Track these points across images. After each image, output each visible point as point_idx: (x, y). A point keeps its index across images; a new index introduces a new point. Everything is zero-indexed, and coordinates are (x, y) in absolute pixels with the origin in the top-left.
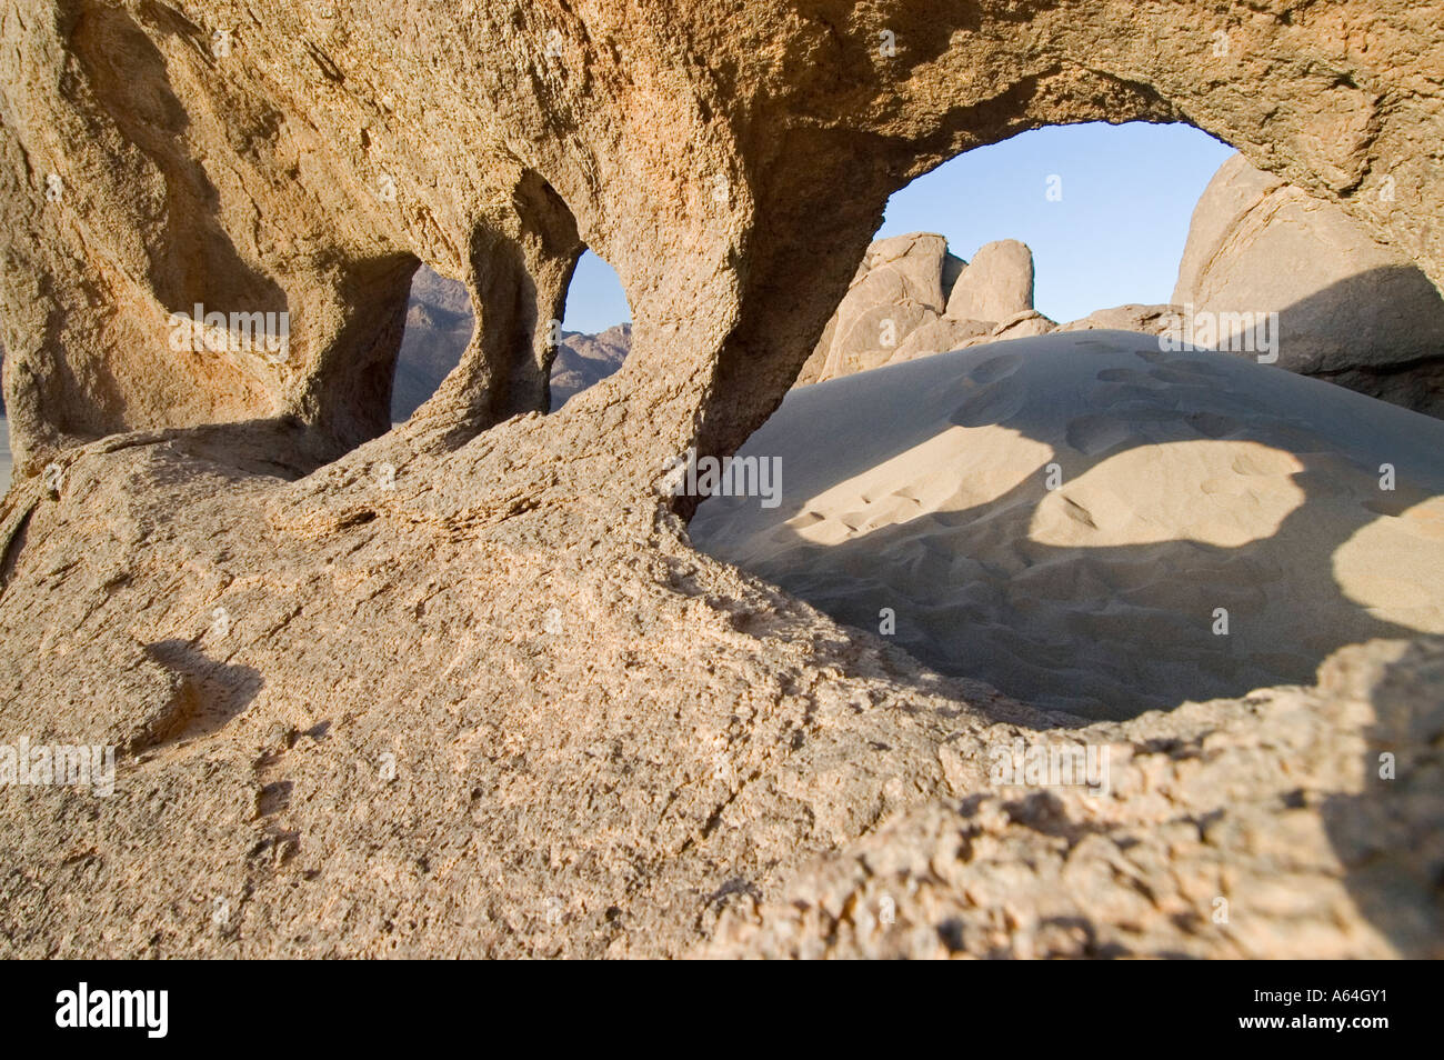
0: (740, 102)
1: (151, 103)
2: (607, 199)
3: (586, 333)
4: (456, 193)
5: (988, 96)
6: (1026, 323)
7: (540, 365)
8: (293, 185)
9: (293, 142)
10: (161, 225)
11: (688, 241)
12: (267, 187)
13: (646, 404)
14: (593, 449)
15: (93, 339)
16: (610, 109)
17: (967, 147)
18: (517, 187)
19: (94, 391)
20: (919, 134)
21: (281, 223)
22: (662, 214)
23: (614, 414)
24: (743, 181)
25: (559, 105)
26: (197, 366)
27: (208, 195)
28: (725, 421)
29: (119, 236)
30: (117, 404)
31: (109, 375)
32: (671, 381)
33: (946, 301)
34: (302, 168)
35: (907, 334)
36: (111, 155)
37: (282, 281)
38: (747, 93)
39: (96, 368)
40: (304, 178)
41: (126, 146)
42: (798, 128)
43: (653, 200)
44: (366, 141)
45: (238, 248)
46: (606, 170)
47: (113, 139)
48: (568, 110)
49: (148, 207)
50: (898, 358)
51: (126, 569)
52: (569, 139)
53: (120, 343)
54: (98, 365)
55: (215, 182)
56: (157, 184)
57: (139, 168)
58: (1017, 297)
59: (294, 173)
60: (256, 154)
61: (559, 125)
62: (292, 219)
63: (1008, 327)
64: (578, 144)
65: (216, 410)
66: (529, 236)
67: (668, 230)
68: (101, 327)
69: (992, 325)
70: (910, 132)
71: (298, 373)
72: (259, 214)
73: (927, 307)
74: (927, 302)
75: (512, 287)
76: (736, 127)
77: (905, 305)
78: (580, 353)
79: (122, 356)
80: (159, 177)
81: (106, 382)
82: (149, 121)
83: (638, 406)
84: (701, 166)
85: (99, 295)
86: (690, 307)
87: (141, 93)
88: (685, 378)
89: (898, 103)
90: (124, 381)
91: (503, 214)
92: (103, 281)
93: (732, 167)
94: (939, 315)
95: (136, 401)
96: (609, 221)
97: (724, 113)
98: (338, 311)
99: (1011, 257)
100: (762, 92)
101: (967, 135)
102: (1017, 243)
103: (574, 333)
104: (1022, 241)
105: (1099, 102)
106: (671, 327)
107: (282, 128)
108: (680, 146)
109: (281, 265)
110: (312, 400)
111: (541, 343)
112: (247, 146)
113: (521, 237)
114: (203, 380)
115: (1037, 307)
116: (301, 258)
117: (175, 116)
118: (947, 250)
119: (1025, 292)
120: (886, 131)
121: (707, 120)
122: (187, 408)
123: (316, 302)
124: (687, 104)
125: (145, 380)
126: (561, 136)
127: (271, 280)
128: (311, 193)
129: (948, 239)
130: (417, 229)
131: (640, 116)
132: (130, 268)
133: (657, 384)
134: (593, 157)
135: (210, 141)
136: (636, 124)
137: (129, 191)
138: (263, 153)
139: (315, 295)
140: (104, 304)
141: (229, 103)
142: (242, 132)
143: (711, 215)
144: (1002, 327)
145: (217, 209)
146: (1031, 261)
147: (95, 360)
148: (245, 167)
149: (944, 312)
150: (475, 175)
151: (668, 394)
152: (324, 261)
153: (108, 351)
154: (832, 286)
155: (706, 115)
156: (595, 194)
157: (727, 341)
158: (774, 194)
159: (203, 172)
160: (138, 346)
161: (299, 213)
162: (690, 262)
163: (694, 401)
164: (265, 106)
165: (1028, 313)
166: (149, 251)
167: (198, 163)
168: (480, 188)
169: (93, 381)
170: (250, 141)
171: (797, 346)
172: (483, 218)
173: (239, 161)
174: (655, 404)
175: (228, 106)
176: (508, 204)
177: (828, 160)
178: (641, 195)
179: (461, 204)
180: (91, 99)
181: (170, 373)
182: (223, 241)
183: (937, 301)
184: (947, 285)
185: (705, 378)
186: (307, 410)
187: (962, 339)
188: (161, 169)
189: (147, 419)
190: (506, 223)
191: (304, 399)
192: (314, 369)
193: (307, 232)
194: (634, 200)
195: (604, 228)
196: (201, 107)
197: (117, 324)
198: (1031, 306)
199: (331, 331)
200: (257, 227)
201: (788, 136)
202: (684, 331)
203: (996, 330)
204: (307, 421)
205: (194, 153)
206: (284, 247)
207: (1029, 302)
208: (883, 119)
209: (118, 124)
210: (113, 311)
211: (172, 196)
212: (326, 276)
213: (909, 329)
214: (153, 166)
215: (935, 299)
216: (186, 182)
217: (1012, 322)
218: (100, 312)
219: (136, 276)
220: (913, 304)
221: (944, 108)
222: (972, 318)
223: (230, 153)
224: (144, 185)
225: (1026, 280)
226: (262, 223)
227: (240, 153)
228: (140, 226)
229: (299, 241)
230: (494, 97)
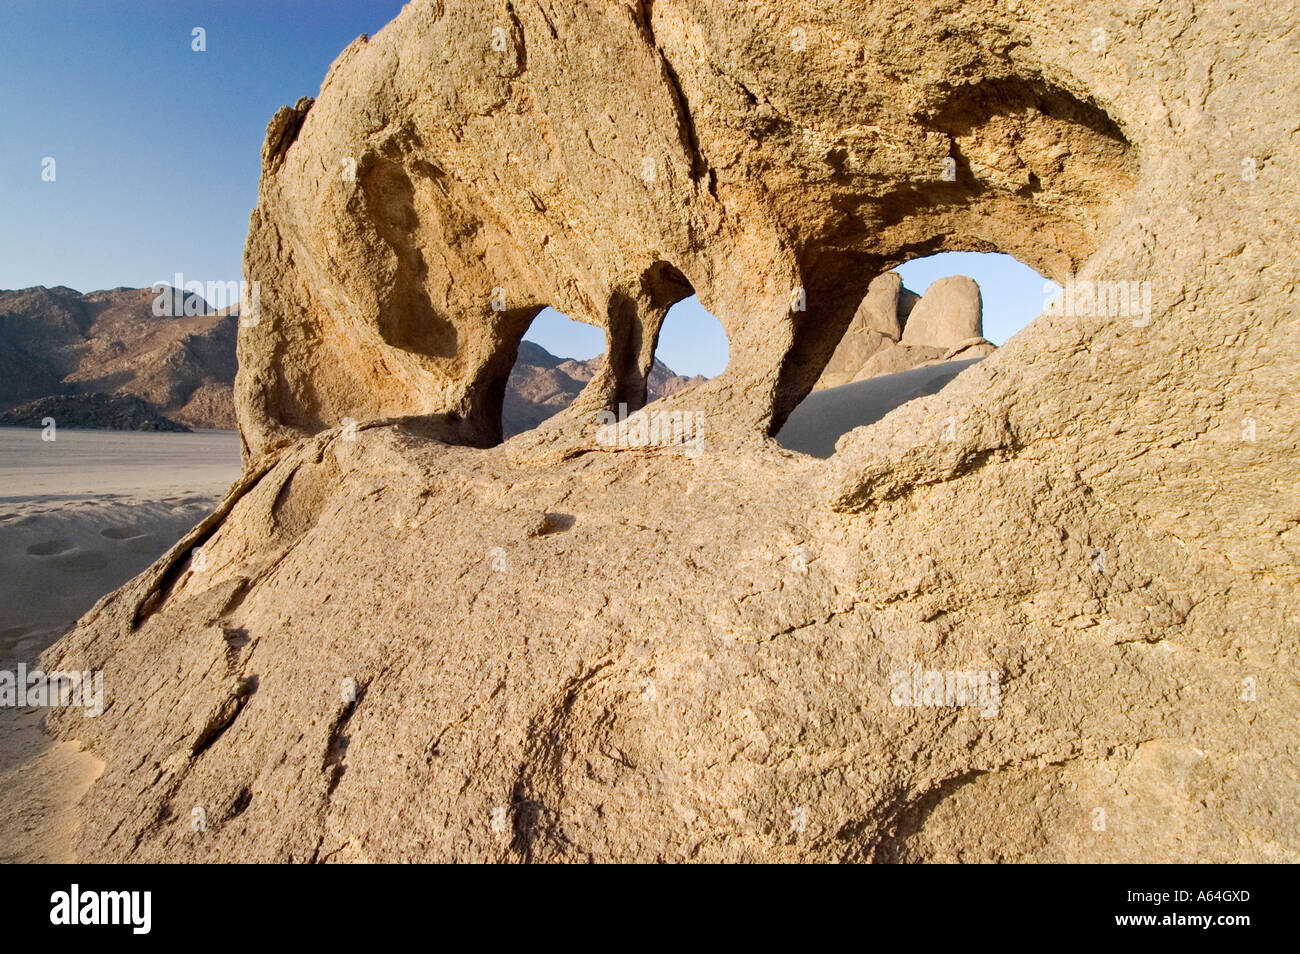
0: (800, 242)
1: (399, 215)
2: (717, 283)
3: (579, 360)
4: (604, 273)
5: (922, 240)
6: (974, 348)
7: (643, 374)
8: (479, 264)
9: (486, 238)
10: (389, 288)
11: (764, 304)
12: (462, 265)
13: (743, 389)
14: (717, 411)
15: (304, 361)
16: (728, 241)
17: (913, 258)
18: (646, 271)
19: (302, 396)
20: (888, 253)
21: (466, 287)
22: (749, 291)
23: (725, 394)
24: (798, 276)
25: (699, 238)
26: (373, 381)
27: (421, 268)
28: (785, 397)
29: (362, 295)
30: (316, 406)
31: (312, 385)
32: (756, 376)
33: (902, 330)
34: (487, 254)
35: (867, 358)
36: (368, 245)
37: (456, 323)
38: (803, 238)
39: (303, 381)
40: (486, 261)
41: (378, 240)
42: (827, 252)
43: (745, 284)
44: (546, 241)
45: (433, 302)
46: (718, 267)
47: (371, 236)
48: (703, 240)
49: (384, 277)
50: (859, 378)
51: (427, 488)
52: (700, 253)
53: (322, 363)
54: (305, 379)
55: (427, 261)
56: (392, 262)
57: (383, 253)
58: (967, 326)
59: (481, 257)
60: (460, 246)
61: (696, 246)
62: (474, 284)
63: (958, 352)
64: (705, 256)
65: (381, 411)
66: (643, 297)
67: (752, 299)
68: (310, 352)
69: (945, 351)
70: (884, 252)
71: (456, 384)
72: (453, 281)
73: (885, 335)
74: (885, 331)
75: (628, 327)
76: (796, 253)
77: (865, 333)
78: (573, 376)
79: (322, 372)
80: (395, 258)
81: (310, 391)
82: (395, 225)
83: (738, 390)
84: (777, 270)
85: (312, 332)
86: (766, 338)
87: (394, 209)
88: (764, 375)
89: (878, 240)
90: (321, 390)
91: (632, 284)
92: (318, 322)
93: (794, 270)
94: (896, 342)
95: (328, 404)
96: (717, 293)
97: (792, 247)
98: (491, 343)
99: (960, 291)
100: (811, 237)
101: (913, 254)
102: (965, 279)
103: (568, 359)
104: (970, 276)
105: (975, 245)
106: (754, 349)
107: (480, 231)
108: (767, 261)
109: (460, 313)
110: (468, 401)
111: (643, 361)
112: (456, 242)
113: (638, 298)
114: (375, 390)
115: (987, 336)
116: (474, 309)
117: (412, 221)
118: (901, 286)
119: (975, 320)
120: (872, 251)
121: (783, 249)
122: (361, 410)
123: (479, 336)
124: (774, 242)
125: (336, 389)
126: (696, 251)
127: (450, 322)
128: (489, 268)
129: (902, 275)
130: (564, 292)
131: (745, 246)
132: (366, 315)
133: (747, 379)
134: (711, 262)
135: (431, 238)
136: (742, 248)
137: (373, 267)
138: (464, 245)
139: (478, 333)
140: (315, 337)
141: (452, 216)
142: (454, 233)
143: (779, 292)
144: (953, 352)
145: (425, 278)
146: (979, 294)
147: (304, 375)
148: (451, 253)
149: (901, 339)
150: (620, 263)
151: (754, 384)
152: (487, 312)
153: (312, 370)
154: (840, 327)
155: (783, 246)
156: (710, 280)
157: (787, 356)
158: (812, 280)
159: (420, 256)
160: (334, 366)
161: (480, 281)
162: (765, 315)
163: (770, 387)
164: (474, 218)
165: (976, 340)
166: (380, 304)
167: (419, 250)
168: (621, 270)
169: (301, 390)
170: (458, 238)
171: (820, 360)
172: (619, 287)
173: (447, 249)
174: (747, 389)
175: (449, 216)
176: (637, 279)
177: (840, 264)
178: (738, 281)
179: (606, 279)
180: (364, 212)
181: (353, 385)
182: (424, 298)
183: (894, 329)
184: (902, 316)
185: (776, 374)
186: (464, 408)
187: (917, 363)
188: (397, 253)
189: (335, 416)
190: (631, 290)
191: (462, 400)
192: (471, 380)
193: (482, 293)
194: (733, 283)
195: (713, 297)
196: (431, 217)
197: (321, 351)
198: (980, 333)
199: (486, 355)
200: (450, 288)
201: (821, 255)
202: (761, 351)
203: (947, 354)
204: (463, 415)
205: (418, 244)
206: (465, 301)
207: (979, 329)
208: (870, 247)
209: (376, 227)
210: (320, 342)
211: (400, 270)
212: (488, 319)
213: (869, 354)
214: (392, 252)
215: (892, 327)
216: (409, 261)
217: (961, 348)
218: (310, 343)
219: (370, 320)
220: (872, 333)
221: (901, 244)
222: (926, 344)
223: (443, 244)
224: (384, 263)
225: (974, 311)
226: (453, 287)
227: (450, 245)
228: (377, 288)
229: (475, 298)
230: (663, 234)
